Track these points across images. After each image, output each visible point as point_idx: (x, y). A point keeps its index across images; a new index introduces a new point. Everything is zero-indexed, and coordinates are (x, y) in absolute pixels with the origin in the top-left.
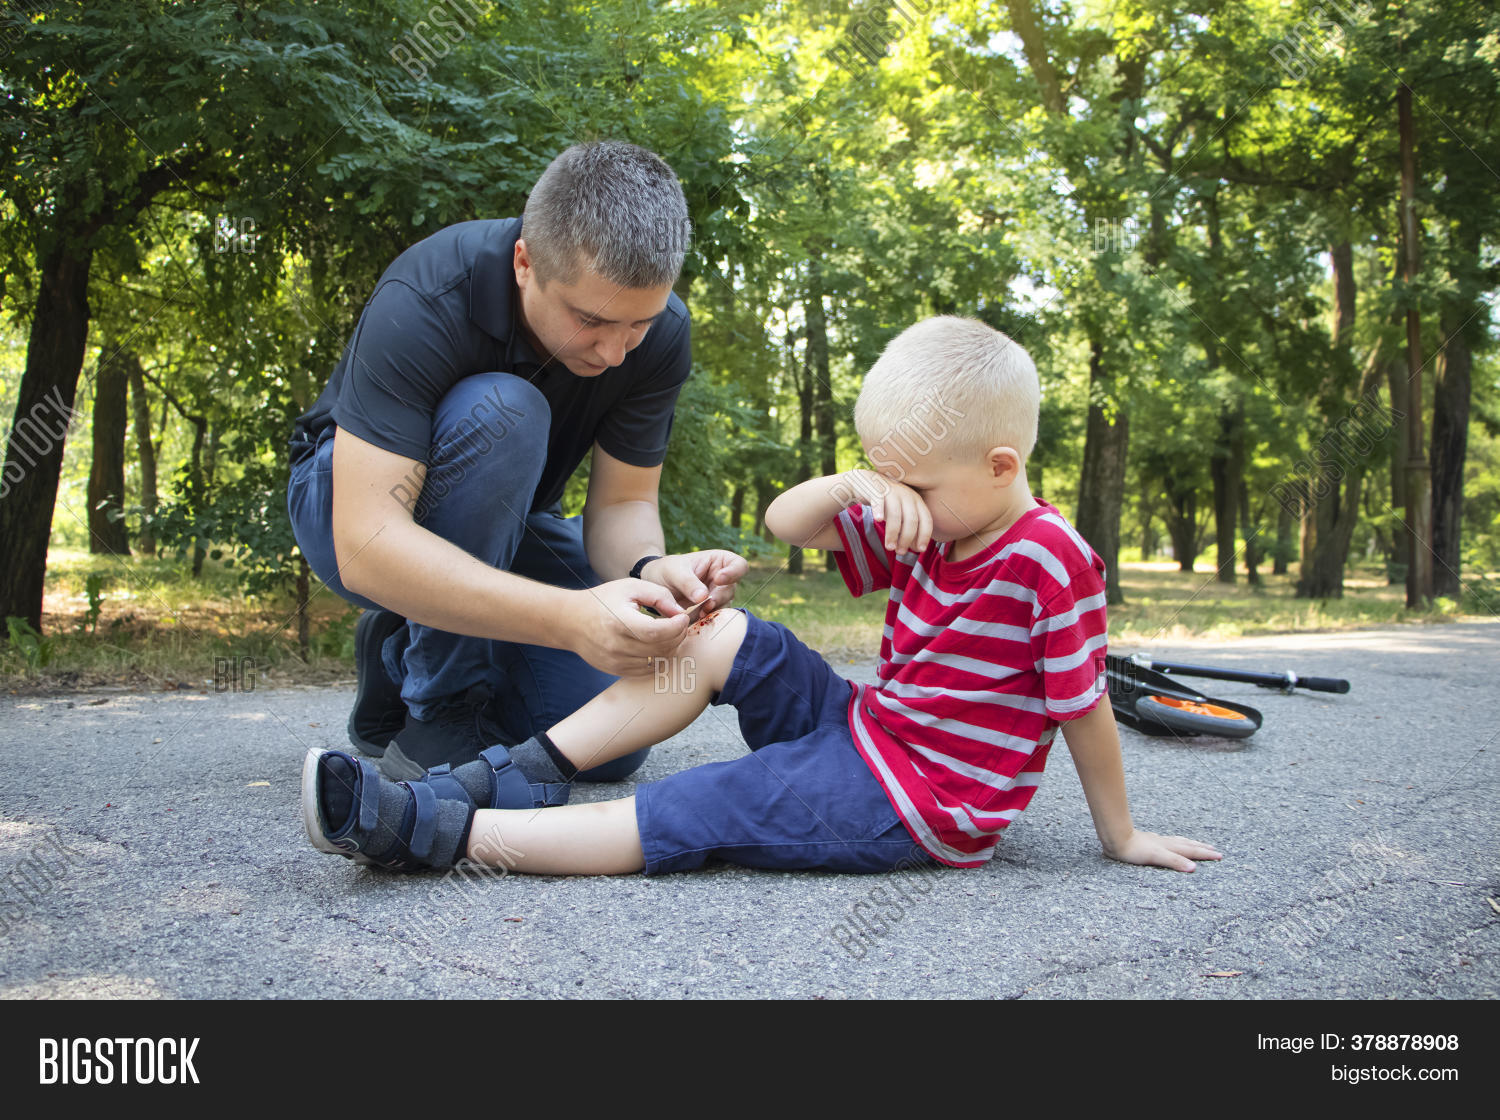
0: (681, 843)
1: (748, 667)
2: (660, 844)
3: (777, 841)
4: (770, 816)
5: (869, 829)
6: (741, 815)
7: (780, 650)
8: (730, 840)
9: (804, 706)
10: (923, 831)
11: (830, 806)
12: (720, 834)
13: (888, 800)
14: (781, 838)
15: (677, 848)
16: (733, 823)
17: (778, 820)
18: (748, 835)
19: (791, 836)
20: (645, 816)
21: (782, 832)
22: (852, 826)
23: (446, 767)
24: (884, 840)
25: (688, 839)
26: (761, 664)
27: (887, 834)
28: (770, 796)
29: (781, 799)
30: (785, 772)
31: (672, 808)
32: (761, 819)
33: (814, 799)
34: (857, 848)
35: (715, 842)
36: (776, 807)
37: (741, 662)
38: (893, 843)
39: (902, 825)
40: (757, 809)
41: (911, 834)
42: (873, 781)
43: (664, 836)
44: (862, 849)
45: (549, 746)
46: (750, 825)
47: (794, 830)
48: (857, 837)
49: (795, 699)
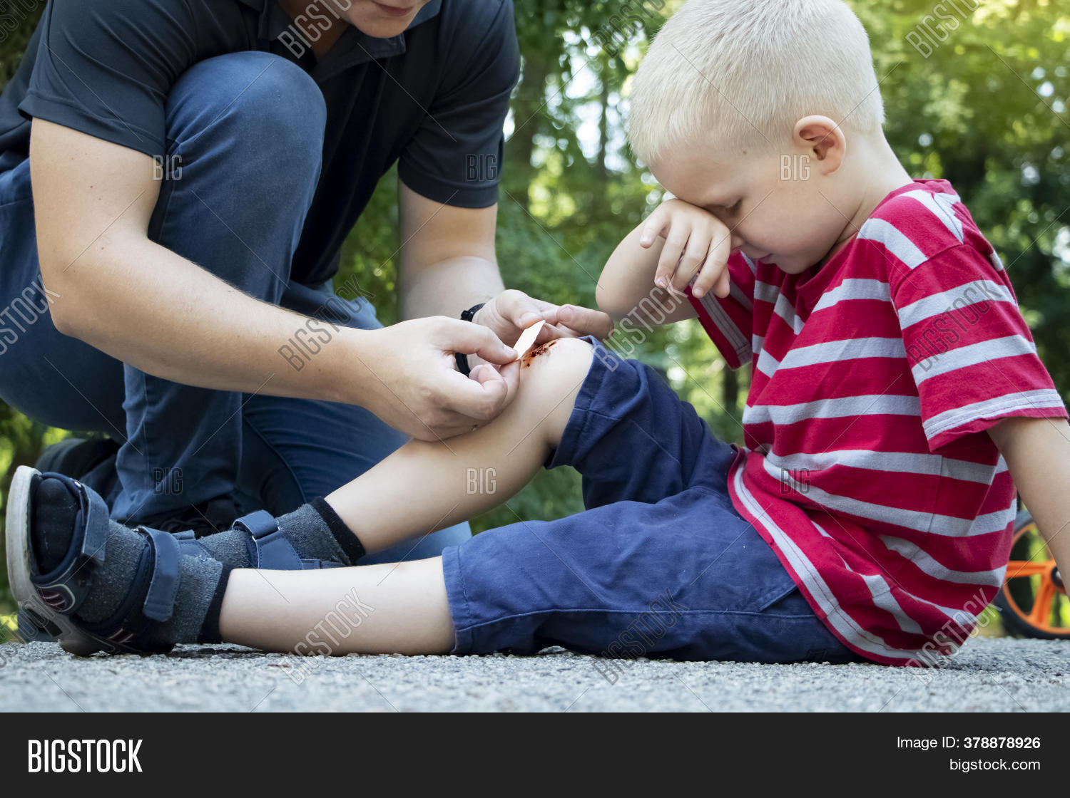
0: (502, 606)
1: (594, 407)
2: (474, 607)
3: (629, 607)
4: (619, 577)
5: (753, 598)
6: (581, 573)
7: (637, 389)
8: (567, 603)
9: (670, 463)
10: (827, 604)
11: (700, 565)
12: (554, 594)
13: (781, 564)
14: (636, 604)
15: (497, 612)
16: (571, 582)
17: (631, 582)
18: (592, 598)
19: (646, 603)
20: (455, 572)
21: (637, 596)
22: (730, 592)
23: (191, 533)
24: (774, 614)
25: (511, 599)
26: (612, 405)
27: (778, 605)
28: (619, 551)
29: (635, 555)
30: (641, 525)
31: (491, 562)
32: (608, 580)
33: (680, 556)
34: (738, 620)
35: (547, 604)
36: (627, 564)
37: (586, 401)
38: (789, 619)
39: (799, 592)
40: (602, 567)
41: (812, 606)
42: (759, 542)
43: (480, 597)
44: (743, 622)
45: (328, 514)
46: (594, 587)
47: (653, 594)
48: (737, 606)
49: (657, 454)
